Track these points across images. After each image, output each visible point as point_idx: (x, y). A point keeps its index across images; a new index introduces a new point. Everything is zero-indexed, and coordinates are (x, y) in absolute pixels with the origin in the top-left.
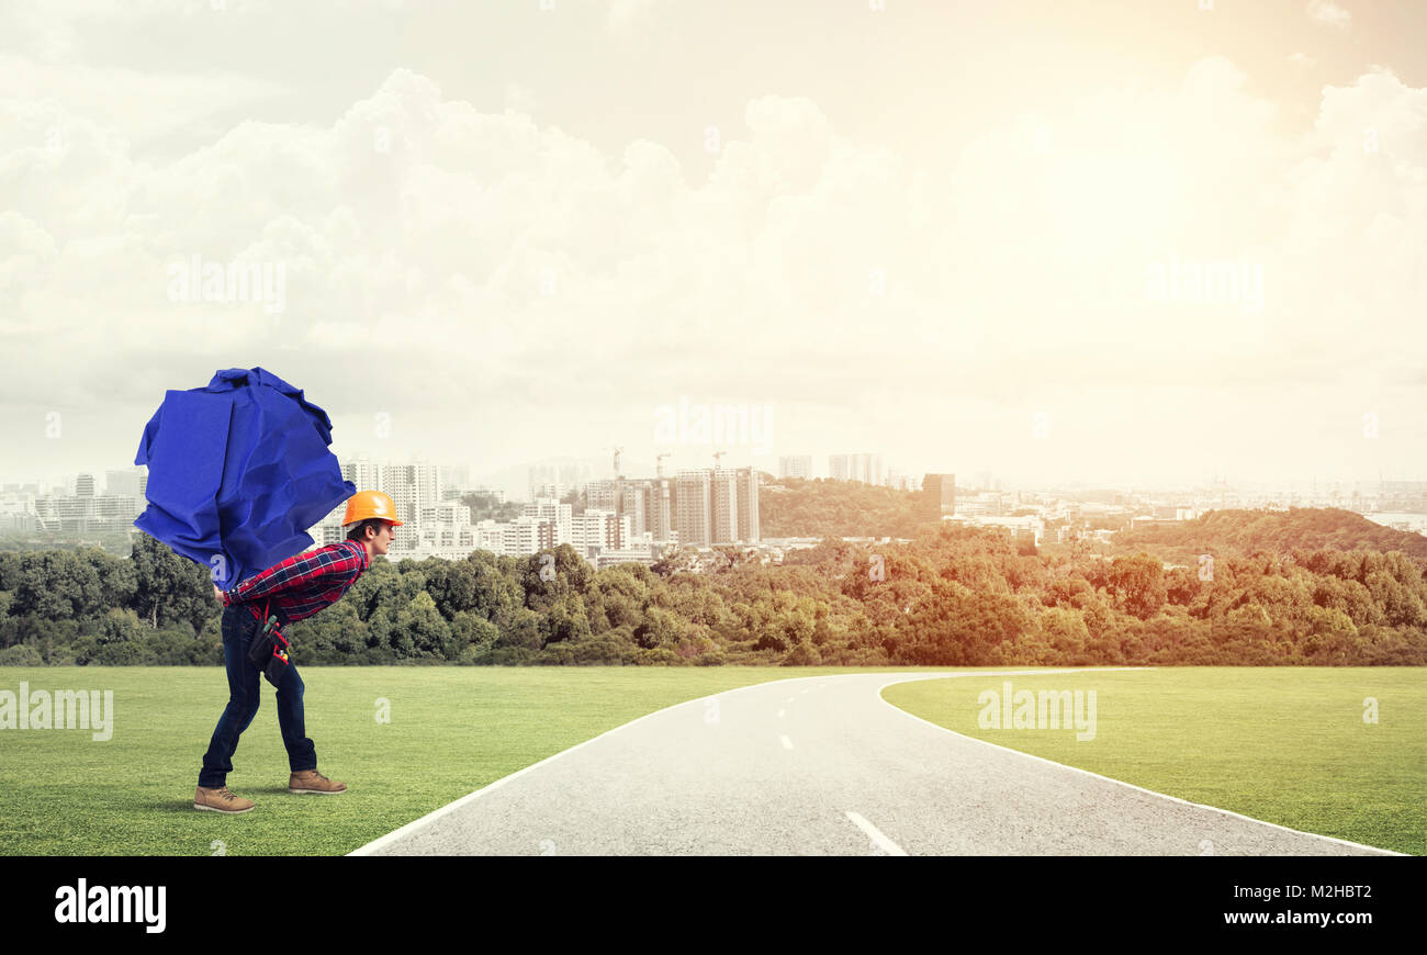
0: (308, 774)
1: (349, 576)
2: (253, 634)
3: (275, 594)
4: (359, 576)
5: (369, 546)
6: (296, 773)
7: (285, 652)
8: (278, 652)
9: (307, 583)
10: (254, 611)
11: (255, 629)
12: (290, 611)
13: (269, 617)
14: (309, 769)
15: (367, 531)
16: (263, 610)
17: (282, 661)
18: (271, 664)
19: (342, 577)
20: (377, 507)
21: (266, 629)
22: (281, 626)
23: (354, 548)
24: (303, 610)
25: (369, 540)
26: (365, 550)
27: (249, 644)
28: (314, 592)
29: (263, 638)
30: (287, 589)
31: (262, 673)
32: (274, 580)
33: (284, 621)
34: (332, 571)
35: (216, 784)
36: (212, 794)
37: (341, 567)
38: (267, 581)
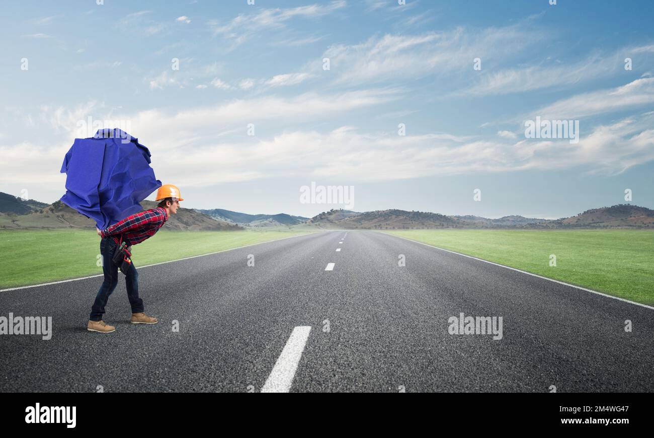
0: (140, 314)
1: (159, 223)
2: (115, 250)
3: (127, 232)
4: (163, 223)
5: (168, 210)
6: (134, 314)
7: (130, 259)
8: (126, 259)
9: (140, 227)
10: (115, 239)
11: (116, 248)
12: (132, 240)
13: (122, 243)
14: (141, 312)
15: (167, 203)
16: (119, 239)
17: (128, 263)
18: (123, 263)
19: (156, 224)
20: (171, 192)
21: (120, 248)
22: (127, 247)
23: (161, 211)
24: (138, 239)
25: (168, 207)
26: (166, 212)
27: (113, 255)
28: (143, 231)
29: (119, 252)
30: (130, 230)
32: (124, 226)
33: (129, 244)
34: (151, 222)
35: (98, 319)
36: (96, 324)
37: (155, 219)
38: (121, 226)
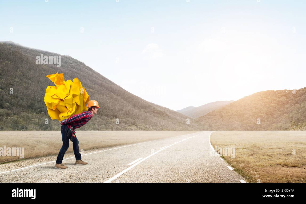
0: (79, 161)
3: (72, 122)
4: (90, 118)
5: (92, 112)
6: (77, 161)
7: (75, 135)
8: (73, 135)
9: (79, 120)
10: (68, 126)
11: (68, 130)
12: (76, 126)
13: (71, 127)
14: (80, 160)
15: (92, 109)
17: (74, 137)
18: (72, 137)
19: (87, 119)
20: (94, 104)
21: (70, 130)
22: (74, 129)
23: (89, 112)
24: (78, 126)
27: (67, 133)
28: (81, 122)
29: (70, 132)
30: (75, 121)
31: (70, 139)
32: (72, 119)
33: (74, 128)
34: (85, 117)
35: (60, 163)
36: (59, 165)
37: (87, 116)
38: (71, 120)
